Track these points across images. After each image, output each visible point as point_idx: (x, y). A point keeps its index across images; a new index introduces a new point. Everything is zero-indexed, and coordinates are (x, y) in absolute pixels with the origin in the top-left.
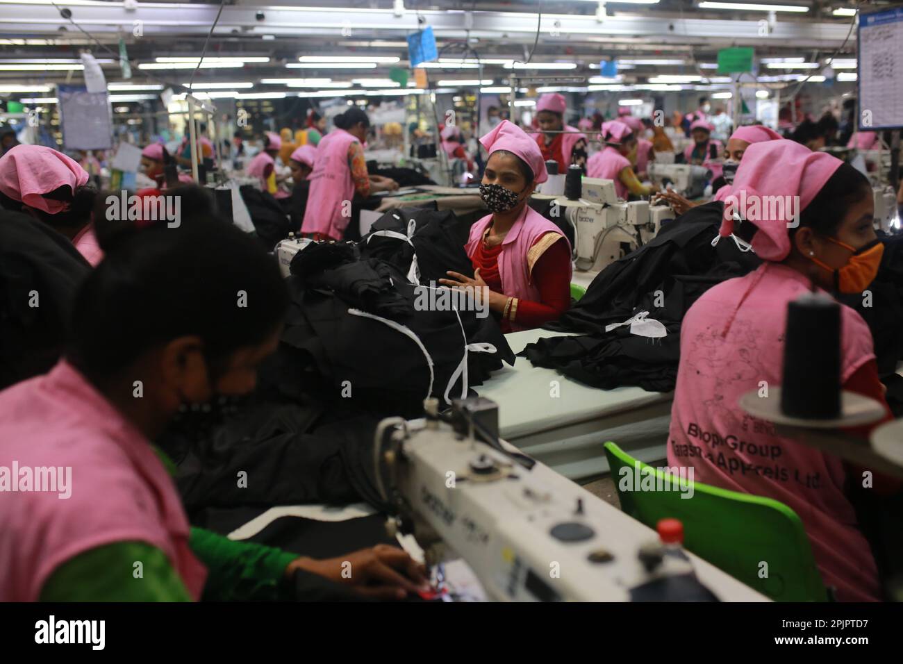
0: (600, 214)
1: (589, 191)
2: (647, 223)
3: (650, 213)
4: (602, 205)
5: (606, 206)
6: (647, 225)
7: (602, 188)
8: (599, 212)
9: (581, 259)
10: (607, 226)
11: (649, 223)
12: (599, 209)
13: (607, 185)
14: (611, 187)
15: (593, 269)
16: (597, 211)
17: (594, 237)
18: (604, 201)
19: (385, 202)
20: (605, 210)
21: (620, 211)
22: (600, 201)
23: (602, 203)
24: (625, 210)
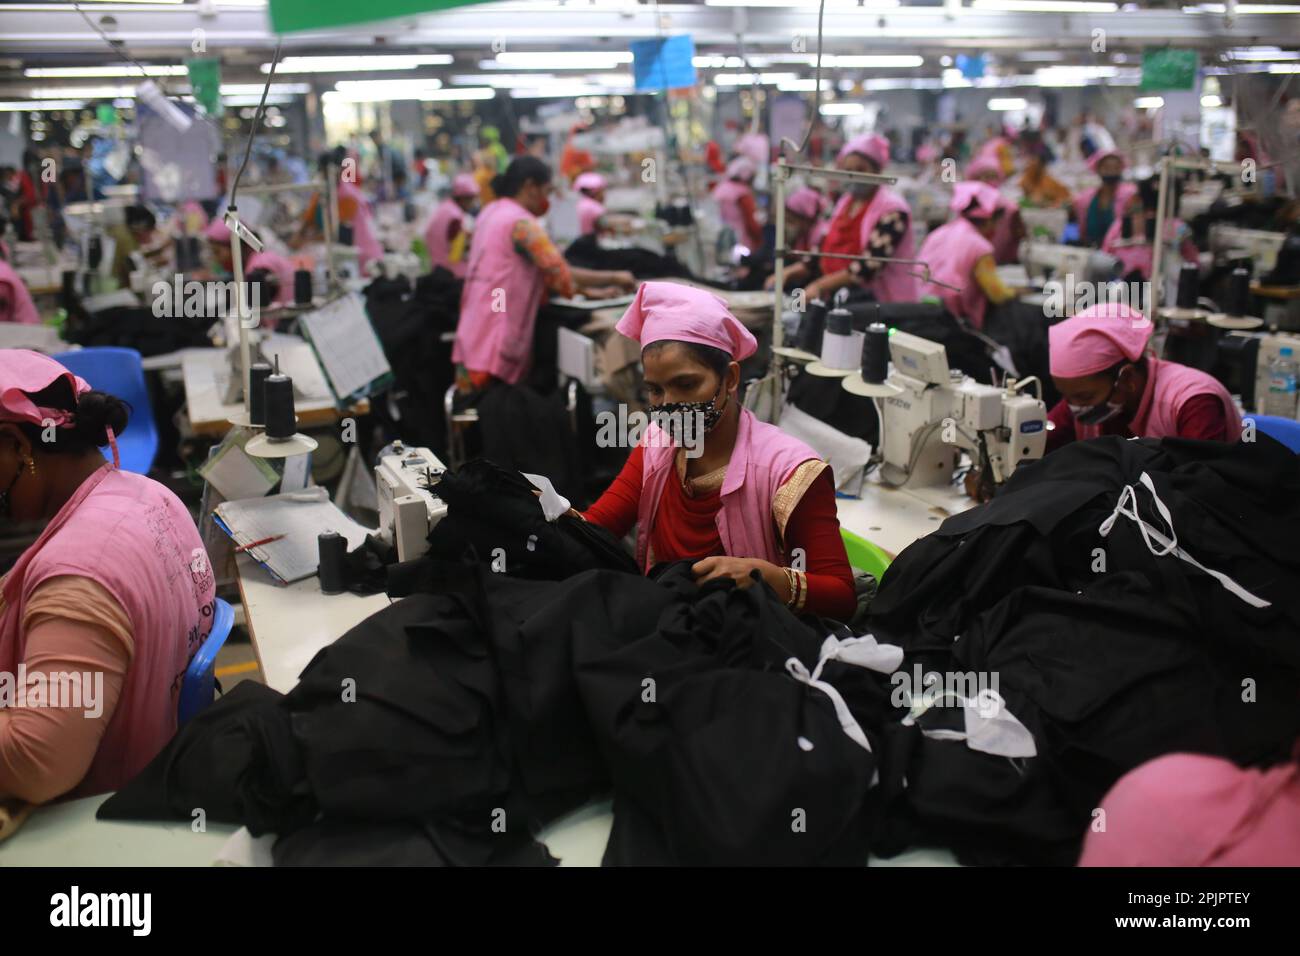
0: (921, 398)
1: (904, 358)
2: (997, 428)
3: (1003, 410)
4: (924, 385)
5: (931, 386)
6: (998, 430)
7: (925, 357)
8: (919, 395)
9: (889, 466)
10: (932, 420)
11: (1002, 427)
12: (921, 389)
13: (933, 355)
14: (940, 358)
15: (908, 484)
16: (916, 393)
17: (910, 435)
18: (929, 380)
19: (598, 319)
20: (930, 393)
21: (955, 398)
22: (921, 378)
23: (924, 381)
24: (962, 396)
